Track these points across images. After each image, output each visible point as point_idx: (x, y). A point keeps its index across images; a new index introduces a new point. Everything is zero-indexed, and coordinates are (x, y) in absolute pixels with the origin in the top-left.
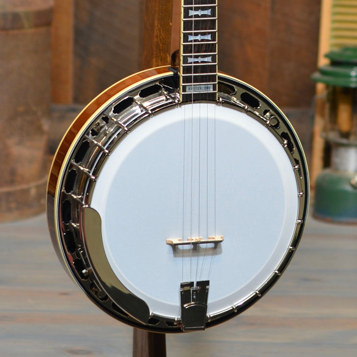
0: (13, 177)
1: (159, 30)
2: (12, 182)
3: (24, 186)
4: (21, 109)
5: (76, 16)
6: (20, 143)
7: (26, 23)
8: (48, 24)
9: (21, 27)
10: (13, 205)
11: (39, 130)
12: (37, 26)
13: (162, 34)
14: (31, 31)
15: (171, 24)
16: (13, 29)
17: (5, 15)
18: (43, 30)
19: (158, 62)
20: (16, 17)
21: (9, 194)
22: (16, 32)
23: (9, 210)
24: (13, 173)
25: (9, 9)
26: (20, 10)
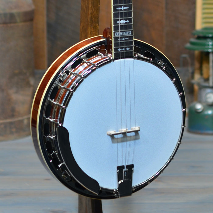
0: (13, 113)
1: (92, 9)
2: (13, 116)
3: (20, 118)
4: (17, 71)
5: (48, 16)
6: (17, 92)
7: (18, 20)
8: (32, 20)
9: (15, 22)
10: (14, 130)
11: (28, 84)
12: (25, 21)
13: (94, 12)
14: (21, 24)
15: (99, 6)
16: (10, 23)
17: (5, 15)
18: (28, 23)
19: (92, 29)
20: (12, 16)
21: (11, 123)
22: (12, 25)
23: (12, 133)
24: (13, 110)
25: (8, 11)
26: (14, 11)
